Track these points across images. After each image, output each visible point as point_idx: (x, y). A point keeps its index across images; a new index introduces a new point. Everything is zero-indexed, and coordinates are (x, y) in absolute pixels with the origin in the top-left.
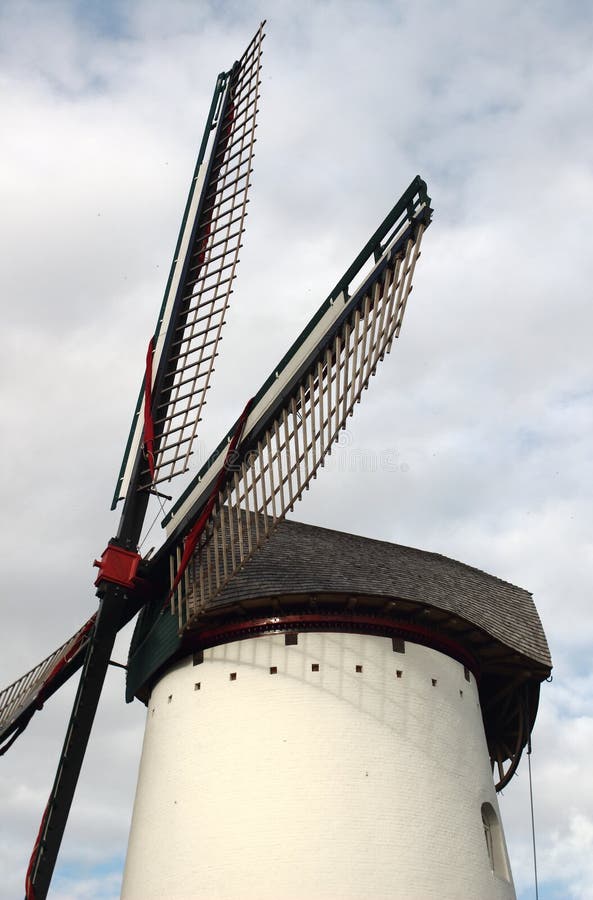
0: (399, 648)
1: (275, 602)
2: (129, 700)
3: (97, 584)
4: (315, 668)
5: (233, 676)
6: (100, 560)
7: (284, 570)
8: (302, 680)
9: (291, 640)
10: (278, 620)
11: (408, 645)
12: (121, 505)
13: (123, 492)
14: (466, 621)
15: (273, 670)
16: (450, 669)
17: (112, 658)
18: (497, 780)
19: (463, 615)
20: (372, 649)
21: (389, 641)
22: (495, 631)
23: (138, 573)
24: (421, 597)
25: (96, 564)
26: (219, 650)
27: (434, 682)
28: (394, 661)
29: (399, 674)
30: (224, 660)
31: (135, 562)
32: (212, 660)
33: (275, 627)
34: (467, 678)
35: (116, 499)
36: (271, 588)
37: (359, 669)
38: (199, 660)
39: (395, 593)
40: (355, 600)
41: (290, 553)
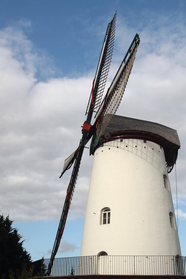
0: (145, 142)
1: (118, 133)
2: (90, 155)
3: (82, 131)
4: (127, 146)
5: (109, 149)
6: (83, 126)
7: (120, 126)
8: (124, 149)
9: (121, 141)
10: (119, 137)
11: (147, 141)
12: (87, 114)
13: (88, 112)
14: (160, 136)
15: (118, 147)
16: (157, 146)
17: (85, 146)
18: (169, 170)
19: (159, 135)
20: (139, 142)
21: (143, 140)
22: (167, 138)
23: (90, 128)
24: (150, 131)
25: (82, 127)
26: (107, 144)
27: (153, 149)
28: (144, 145)
29: (145, 147)
30: (108, 146)
31: (90, 126)
32: (105, 145)
33: (118, 138)
34: (161, 148)
35: (86, 113)
36: (117, 130)
37: (136, 146)
38: (103, 146)
39: (144, 130)
40: (135, 132)
41: (122, 123)
